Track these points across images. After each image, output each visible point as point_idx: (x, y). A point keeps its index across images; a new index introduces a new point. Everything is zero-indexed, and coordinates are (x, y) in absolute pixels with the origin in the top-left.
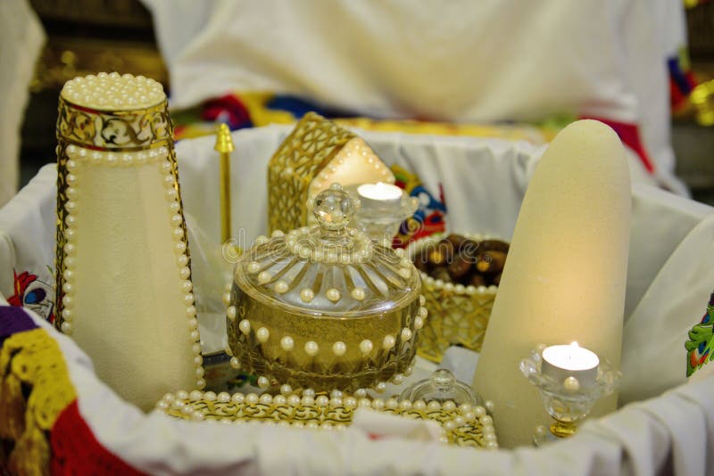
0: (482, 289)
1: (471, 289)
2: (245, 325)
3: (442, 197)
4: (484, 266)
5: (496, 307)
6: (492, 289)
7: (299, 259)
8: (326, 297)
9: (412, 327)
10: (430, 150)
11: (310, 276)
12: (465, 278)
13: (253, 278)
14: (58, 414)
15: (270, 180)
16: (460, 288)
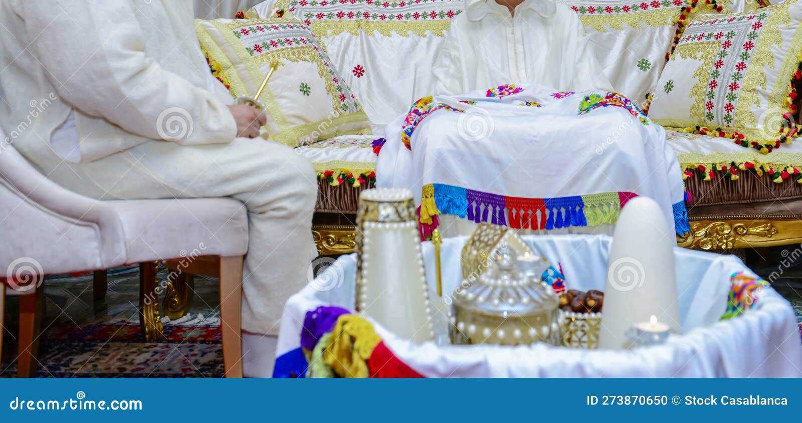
0: (593, 315)
1: (586, 315)
2: (461, 326)
3: (561, 270)
4: (592, 303)
5: (602, 324)
6: (599, 315)
7: (487, 287)
8: (508, 303)
9: (557, 322)
10: (551, 243)
11: (497, 293)
12: (582, 309)
13: (464, 298)
14: (373, 349)
15: (463, 261)
16: (580, 315)
